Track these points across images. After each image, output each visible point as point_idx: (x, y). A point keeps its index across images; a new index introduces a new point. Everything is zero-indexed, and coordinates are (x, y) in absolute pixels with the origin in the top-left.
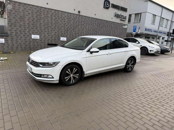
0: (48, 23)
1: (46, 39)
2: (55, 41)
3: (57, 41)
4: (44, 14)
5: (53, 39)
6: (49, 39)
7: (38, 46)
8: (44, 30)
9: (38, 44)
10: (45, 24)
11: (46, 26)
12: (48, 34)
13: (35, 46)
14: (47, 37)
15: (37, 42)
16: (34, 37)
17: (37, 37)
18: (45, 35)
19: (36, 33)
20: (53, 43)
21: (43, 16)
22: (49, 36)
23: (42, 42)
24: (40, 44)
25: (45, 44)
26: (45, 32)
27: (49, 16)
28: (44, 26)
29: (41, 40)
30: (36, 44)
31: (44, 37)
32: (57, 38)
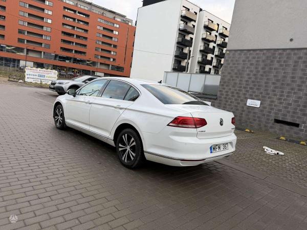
0: (284, 77)
1: (272, 109)
2: (292, 116)
3: (298, 117)
4: (278, 62)
5: (289, 112)
6: (280, 110)
7: (254, 120)
8: (274, 91)
9: (254, 116)
10: (278, 80)
11: (278, 84)
12: (279, 99)
13: (249, 119)
14: (275, 106)
15: (254, 113)
16: (250, 103)
17: (256, 103)
18: (272, 102)
19: (256, 96)
20: (289, 119)
21: (276, 65)
22: (281, 103)
23: (264, 115)
24: (259, 117)
25: (268, 119)
26: (275, 95)
27: (291, 62)
28: (274, 83)
29: (262, 111)
30: (251, 115)
31: (270, 105)
32: (301, 110)
